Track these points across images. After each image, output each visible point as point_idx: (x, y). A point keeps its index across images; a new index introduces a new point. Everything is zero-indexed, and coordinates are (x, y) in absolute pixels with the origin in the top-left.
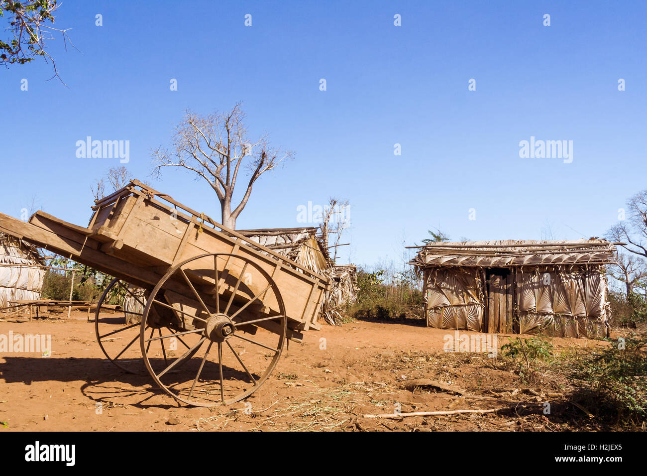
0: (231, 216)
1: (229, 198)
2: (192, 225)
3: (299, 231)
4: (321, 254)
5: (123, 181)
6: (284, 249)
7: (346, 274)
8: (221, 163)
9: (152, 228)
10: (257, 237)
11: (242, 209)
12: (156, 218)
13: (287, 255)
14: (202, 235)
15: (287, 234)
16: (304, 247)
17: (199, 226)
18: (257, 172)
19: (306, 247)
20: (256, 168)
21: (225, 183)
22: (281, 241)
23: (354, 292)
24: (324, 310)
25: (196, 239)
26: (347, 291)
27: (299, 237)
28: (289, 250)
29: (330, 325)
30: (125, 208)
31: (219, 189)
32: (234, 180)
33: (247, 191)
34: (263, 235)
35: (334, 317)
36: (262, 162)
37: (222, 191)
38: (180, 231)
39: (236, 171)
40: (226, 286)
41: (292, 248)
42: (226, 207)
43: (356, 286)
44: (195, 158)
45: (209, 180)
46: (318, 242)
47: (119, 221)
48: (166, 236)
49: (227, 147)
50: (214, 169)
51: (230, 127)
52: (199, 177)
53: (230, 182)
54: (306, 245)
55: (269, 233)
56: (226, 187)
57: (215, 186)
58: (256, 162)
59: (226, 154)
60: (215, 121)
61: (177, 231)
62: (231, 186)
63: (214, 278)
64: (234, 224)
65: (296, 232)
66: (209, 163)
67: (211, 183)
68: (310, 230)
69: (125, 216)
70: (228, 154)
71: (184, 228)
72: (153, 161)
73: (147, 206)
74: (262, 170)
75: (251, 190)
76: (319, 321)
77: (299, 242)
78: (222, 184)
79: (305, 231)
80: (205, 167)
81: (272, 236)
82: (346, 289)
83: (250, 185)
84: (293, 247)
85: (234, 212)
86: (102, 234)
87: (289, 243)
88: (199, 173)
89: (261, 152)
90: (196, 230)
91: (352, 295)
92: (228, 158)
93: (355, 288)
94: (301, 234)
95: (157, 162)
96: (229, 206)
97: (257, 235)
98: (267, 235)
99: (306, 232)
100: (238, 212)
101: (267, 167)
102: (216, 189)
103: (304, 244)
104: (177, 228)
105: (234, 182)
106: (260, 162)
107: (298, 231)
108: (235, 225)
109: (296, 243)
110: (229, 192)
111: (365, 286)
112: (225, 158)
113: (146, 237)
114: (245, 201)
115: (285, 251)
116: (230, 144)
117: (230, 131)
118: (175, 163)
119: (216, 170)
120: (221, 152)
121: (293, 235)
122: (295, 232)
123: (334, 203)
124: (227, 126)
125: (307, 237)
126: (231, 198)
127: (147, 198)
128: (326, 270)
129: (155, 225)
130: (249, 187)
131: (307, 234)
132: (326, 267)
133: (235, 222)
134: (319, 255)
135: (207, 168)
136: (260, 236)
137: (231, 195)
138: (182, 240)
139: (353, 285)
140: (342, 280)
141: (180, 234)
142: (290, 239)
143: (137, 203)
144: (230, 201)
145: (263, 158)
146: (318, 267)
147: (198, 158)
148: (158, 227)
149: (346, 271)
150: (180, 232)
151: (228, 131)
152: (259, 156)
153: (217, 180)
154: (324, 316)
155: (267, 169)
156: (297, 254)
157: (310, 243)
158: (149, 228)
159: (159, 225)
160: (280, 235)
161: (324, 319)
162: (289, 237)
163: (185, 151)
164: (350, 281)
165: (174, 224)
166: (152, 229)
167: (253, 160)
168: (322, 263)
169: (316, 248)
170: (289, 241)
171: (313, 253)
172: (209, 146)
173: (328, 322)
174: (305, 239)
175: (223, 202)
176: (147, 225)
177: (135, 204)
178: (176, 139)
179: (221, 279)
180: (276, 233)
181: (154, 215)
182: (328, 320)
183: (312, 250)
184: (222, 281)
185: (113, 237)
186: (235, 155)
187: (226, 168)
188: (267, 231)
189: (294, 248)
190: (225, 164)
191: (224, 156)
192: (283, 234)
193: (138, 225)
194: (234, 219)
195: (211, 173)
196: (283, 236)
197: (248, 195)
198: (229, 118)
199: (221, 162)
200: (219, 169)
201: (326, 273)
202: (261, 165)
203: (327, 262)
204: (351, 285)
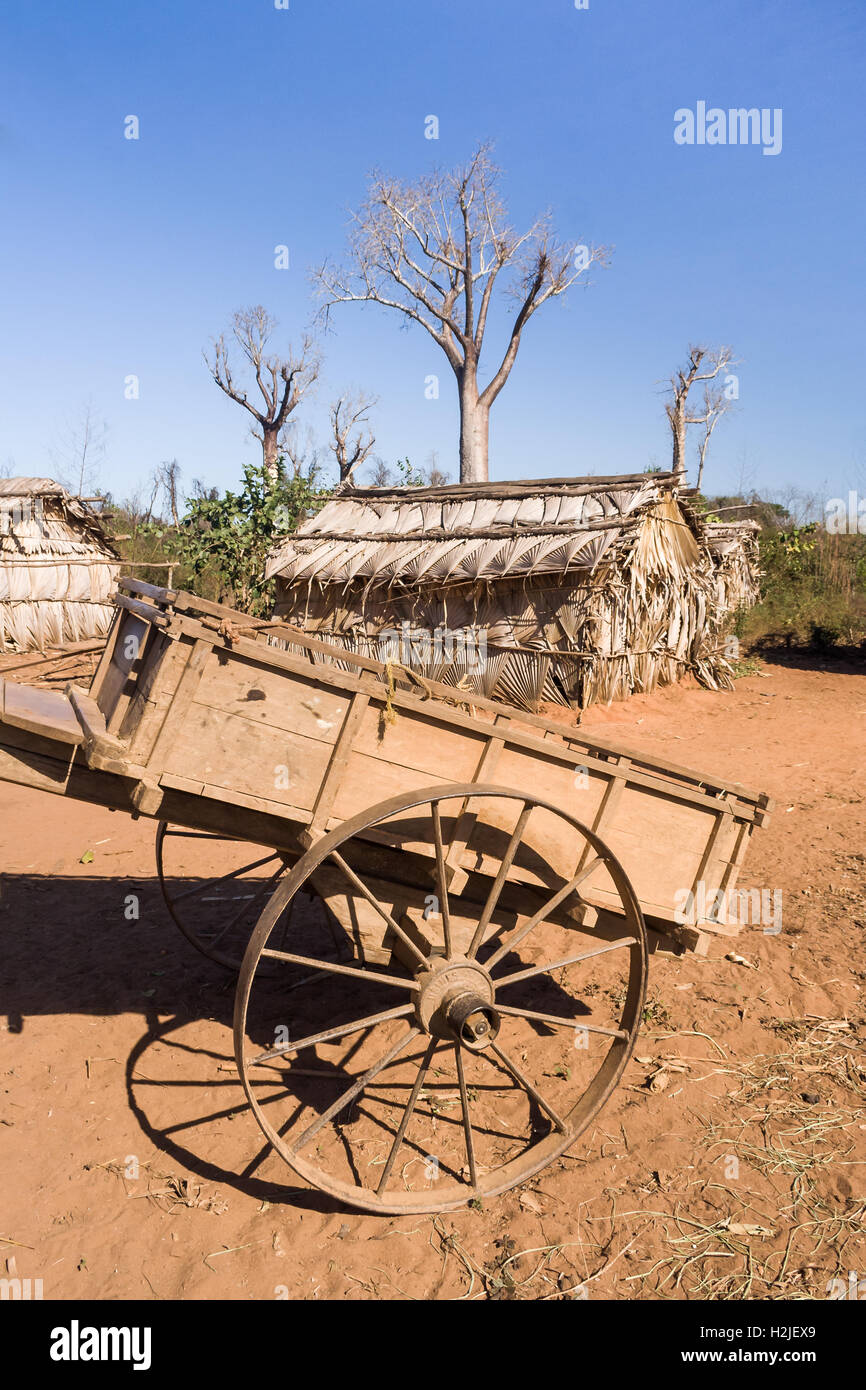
0: (478, 403)
1: (473, 363)
2: (361, 700)
3: (638, 484)
4: (686, 530)
5: (261, 337)
6: (603, 532)
7: (735, 545)
8: (453, 286)
9: (245, 724)
10: (539, 499)
11: (501, 386)
12: (256, 695)
13: (611, 546)
14: (398, 724)
15: (606, 490)
16: (649, 522)
17: (386, 703)
18: (529, 302)
19: (653, 521)
20: (526, 294)
21: (462, 332)
22: (594, 509)
23: (752, 581)
24: (693, 655)
25: (381, 737)
26: (737, 582)
27: (637, 500)
28: (614, 534)
29: (708, 688)
30: (159, 681)
31: (452, 345)
32: (481, 324)
33: (511, 347)
34: (551, 494)
35: (715, 672)
36: (540, 279)
37: (458, 351)
38: (328, 721)
39: (486, 303)
40: (470, 859)
41: (620, 529)
42: (468, 383)
43: (757, 567)
44: (398, 281)
45: (431, 328)
46: (679, 504)
47: (145, 722)
48: (290, 742)
49: (462, 249)
50: (438, 302)
51: (468, 205)
52: (409, 321)
53: (474, 328)
54: (653, 517)
55: (566, 489)
56: (467, 339)
57: (442, 339)
58: (526, 279)
59: (462, 267)
60: (434, 193)
61: (320, 721)
62: (476, 337)
63: (432, 840)
64: (485, 420)
65: (630, 485)
66: (426, 291)
67: (434, 332)
68: (662, 482)
69: (164, 702)
70: (467, 267)
71: (339, 710)
72: (314, 293)
73: (223, 662)
74: (540, 299)
75: (518, 344)
76: (682, 681)
77: (637, 513)
78: (457, 334)
79: (651, 483)
80: (420, 299)
81: (573, 496)
82: (736, 579)
83: (516, 332)
84: (622, 526)
85: (484, 395)
86: (102, 768)
87: (613, 516)
88: (408, 312)
89: (537, 256)
90: (377, 711)
91: (747, 588)
92: (466, 274)
93: (755, 572)
94: (640, 493)
95: (321, 294)
96: (474, 381)
97: (539, 494)
98: (561, 495)
99: (653, 488)
100: (492, 393)
101: (552, 288)
102: (444, 346)
103: (649, 516)
104: (317, 715)
105: (481, 328)
106: (534, 279)
107: (633, 483)
108: (487, 422)
109: (630, 515)
110: (473, 351)
111: (774, 556)
112: (461, 276)
113: (231, 752)
114: (506, 368)
115: (606, 535)
116: (469, 243)
117: (468, 213)
118: (359, 294)
119: (442, 303)
120: (452, 264)
121: (623, 493)
122: (626, 485)
123: (699, 356)
124: (462, 201)
125: (655, 499)
126: (477, 362)
127: (221, 643)
128: (698, 564)
129: (252, 715)
130: (513, 337)
131: (657, 491)
132: (698, 557)
133: (488, 415)
134: (682, 535)
135: (424, 301)
136: (544, 496)
137: (478, 357)
138: (336, 746)
139: (751, 564)
140: (725, 560)
141: (329, 729)
142: (615, 505)
143: (193, 663)
144: (475, 370)
145: (542, 271)
146: (681, 563)
147: (404, 282)
148: (263, 720)
149: (735, 539)
150: (330, 725)
151: (464, 212)
152: (533, 265)
153: (447, 326)
154: (693, 669)
155: (551, 293)
156: (632, 543)
157: (663, 511)
158: (237, 727)
159: (264, 715)
160: (592, 493)
161: (692, 674)
162: (612, 501)
163: (376, 268)
164: (743, 559)
165: (309, 703)
166: (244, 729)
167: (521, 274)
168: (689, 552)
169: (676, 518)
170: (612, 511)
171: (667, 532)
172: (425, 250)
173: (703, 684)
174: (651, 504)
175: (460, 373)
176: (229, 718)
177: (188, 666)
178: (356, 241)
179: (456, 844)
180: (582, 489)
181: (248, 688)
182: (701, 676)
183: (667, 525)
184: (458, 846)
185: (133, 771)
186: (482, 269)
187: (462, 298)
188: (559, 485)
189: (625, 529)
190: (461, 288)
191: (458, 270)
192: (599, 491)
193: (204, 724)
194: (486, 408)
195: (434, 312)
196: (598, 496)
197: (512, 354)
198: (466, 181)
199: (452, 283)
200: (449, 300)
201: (698, 571)
202: (537, 286)
203: (699, 547)
204: (745, 568)
